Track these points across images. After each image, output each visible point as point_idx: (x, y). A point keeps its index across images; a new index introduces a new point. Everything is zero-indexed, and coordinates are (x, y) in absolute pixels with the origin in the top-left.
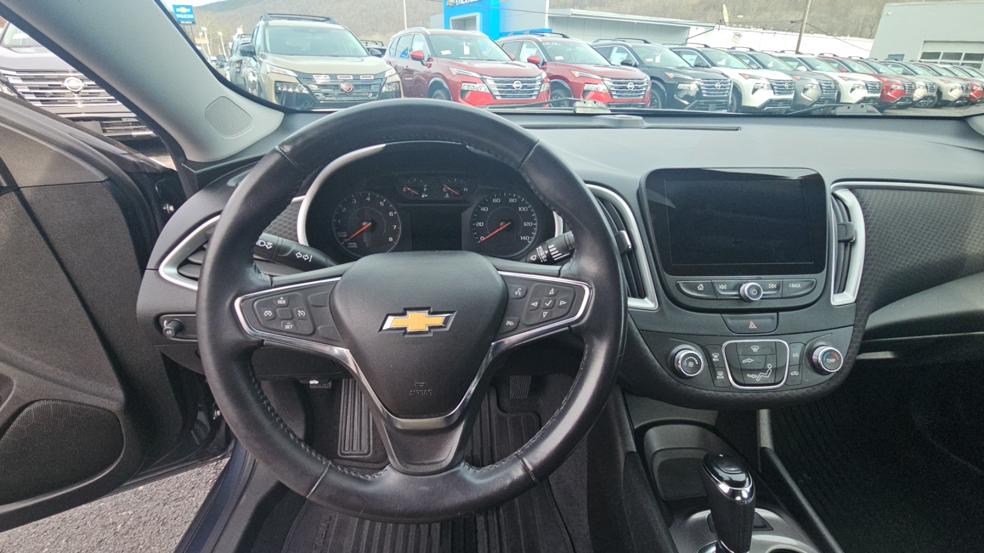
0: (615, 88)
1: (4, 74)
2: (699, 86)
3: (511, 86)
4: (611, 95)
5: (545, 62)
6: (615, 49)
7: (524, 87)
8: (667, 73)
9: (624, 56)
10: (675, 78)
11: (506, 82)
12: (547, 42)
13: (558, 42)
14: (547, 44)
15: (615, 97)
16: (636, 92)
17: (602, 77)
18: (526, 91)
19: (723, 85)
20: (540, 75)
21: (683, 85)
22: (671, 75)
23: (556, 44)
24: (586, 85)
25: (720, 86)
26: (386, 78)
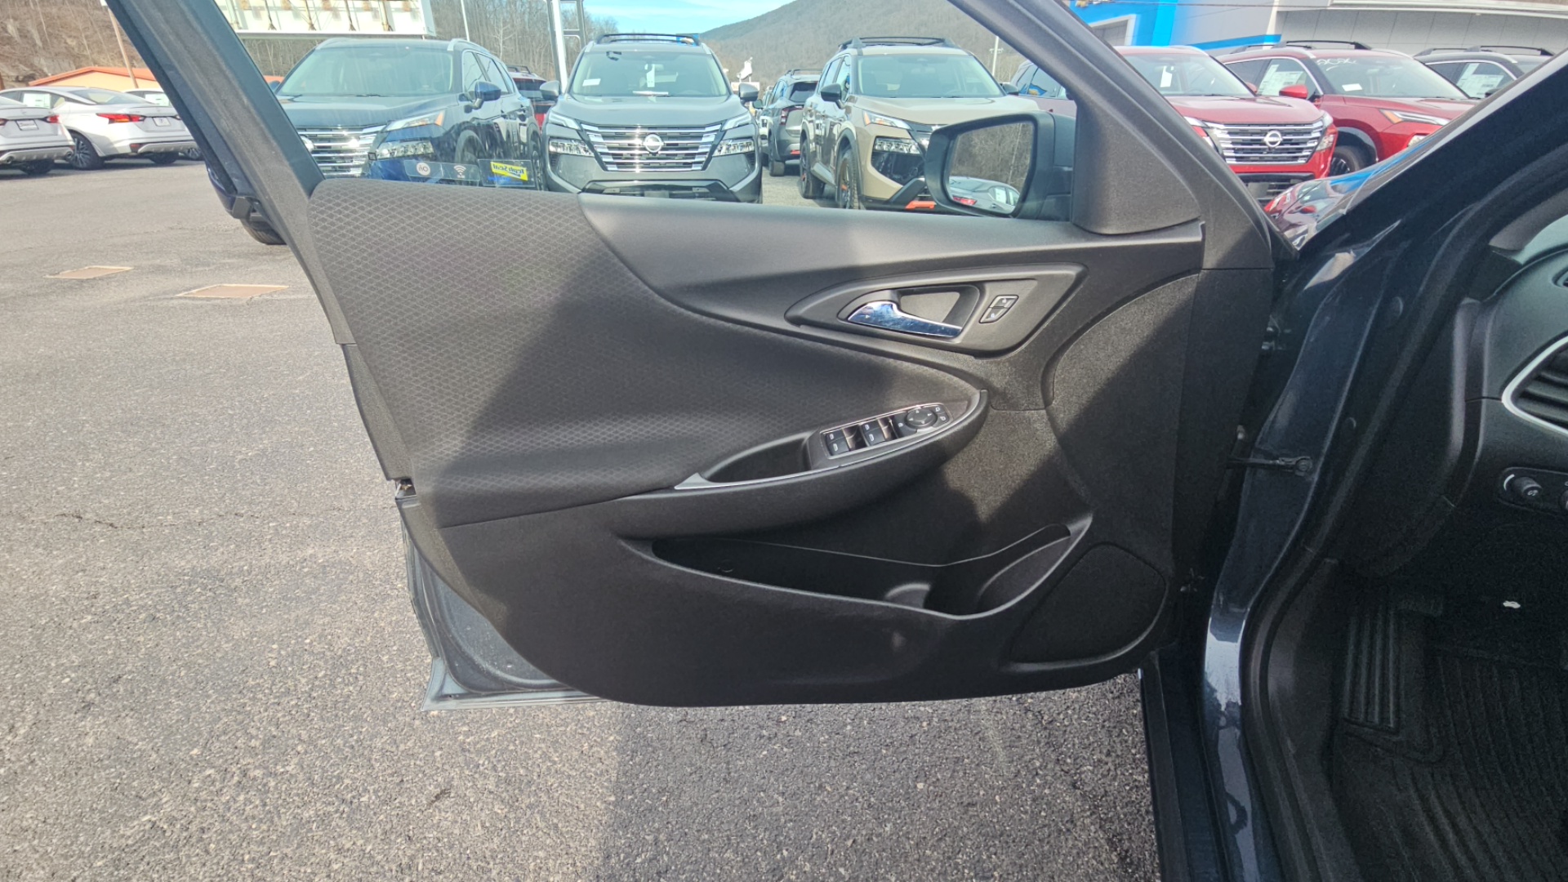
5: (1318, 97)
6: (1472, 68)
9: (1494, 81)
11: (1252, 134)
12: (1326, 58)
13: (1352, 58)
14: (1327, 62)
18: (1287, 149)
20: (1321, 119)
23: (1347, 61)
24: (1415, 137)
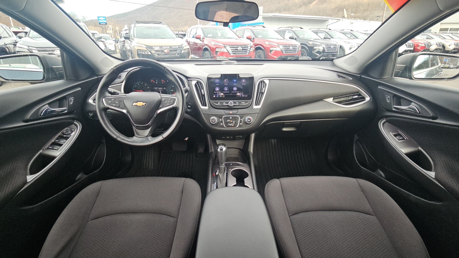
0: (284, 49)
1: (31, 49)
2: (324, 48)
3: (237, 49)
4: (283, 52)
5: (254, 38)
6: (287, 32)
7: (243, 49)
8: (309, 42)
9: (291, 35)
10: (313, 44)
11: (235, 48)
13: (260, 29)
14: (255, 30)
15: (284, 53)
16: (294, 50)
17: (278, 44)
18: (244, 51)
19: (334, 47)
20: (251, 44)
21: (317, 47)
22: (311, 43)
23: (259, 30)
24: (271, 48)
25: (333, 47)
26: (183, 47)
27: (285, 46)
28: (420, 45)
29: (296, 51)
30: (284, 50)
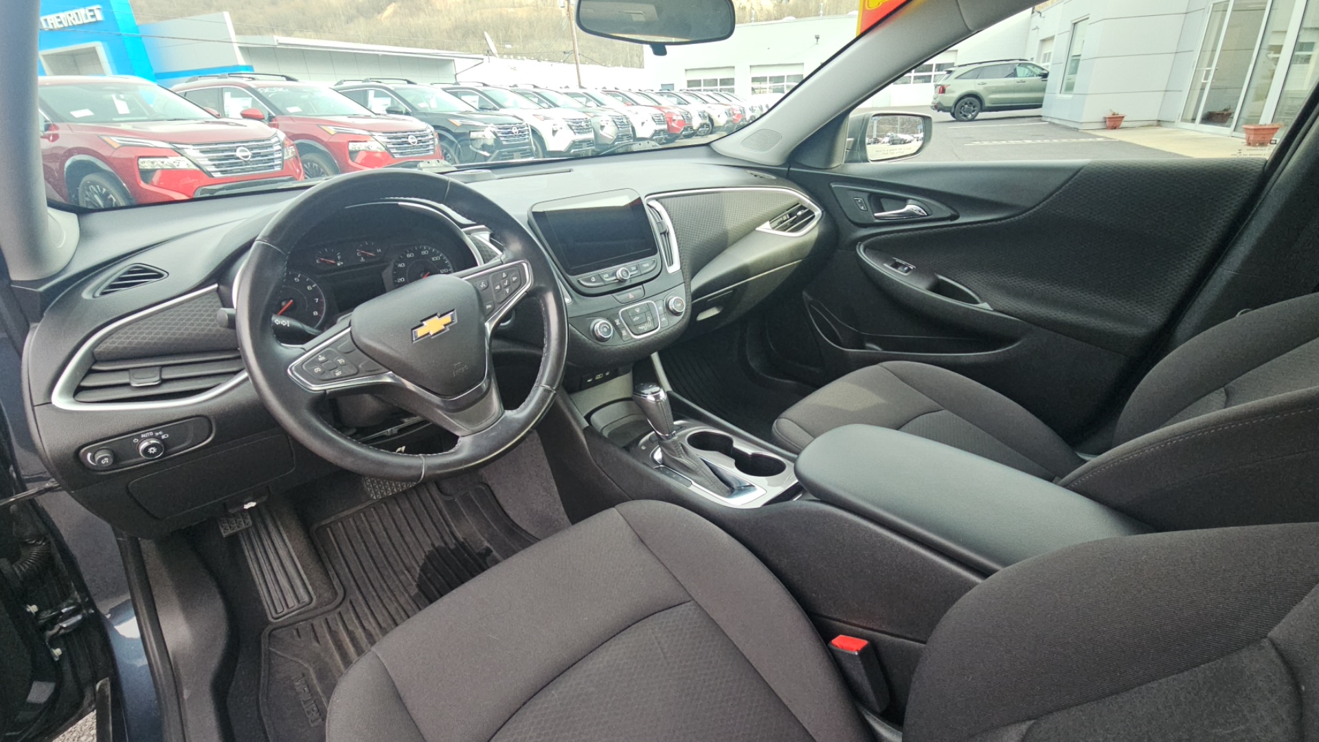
2: (495, 133)
3: (233, 156)
4: (392, 154)
5: (274, 117)
6: (371, 93)
7: (254, 155)
8: (451, 120)
9: (388, 102)
10: (463, 126)
11: (223, 151)
12: (265, 87)
13: (284, 87)
15: (397, 156)
16: (422, 147)
17: (369, 131)
18: (262, 160)
19: (519, 129)
20: (275, 135)
21: (476, 133)
22: (458, 122)
23: (281, 90)
24: (350, 144)
25: (517, 130)
27: (393, 135)
28: (674, 117)
29: (428, 148)
30: (393, 146)
